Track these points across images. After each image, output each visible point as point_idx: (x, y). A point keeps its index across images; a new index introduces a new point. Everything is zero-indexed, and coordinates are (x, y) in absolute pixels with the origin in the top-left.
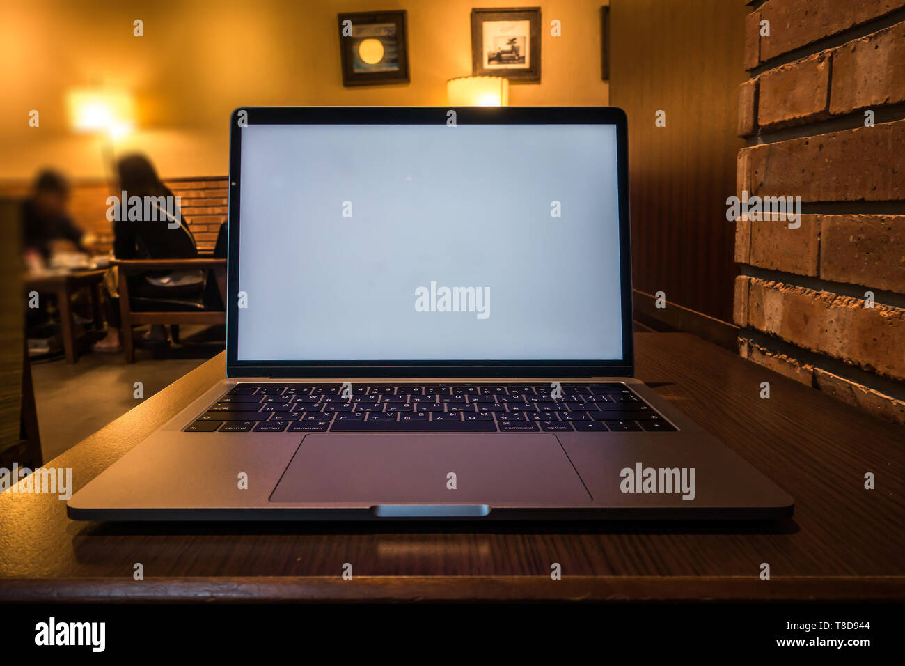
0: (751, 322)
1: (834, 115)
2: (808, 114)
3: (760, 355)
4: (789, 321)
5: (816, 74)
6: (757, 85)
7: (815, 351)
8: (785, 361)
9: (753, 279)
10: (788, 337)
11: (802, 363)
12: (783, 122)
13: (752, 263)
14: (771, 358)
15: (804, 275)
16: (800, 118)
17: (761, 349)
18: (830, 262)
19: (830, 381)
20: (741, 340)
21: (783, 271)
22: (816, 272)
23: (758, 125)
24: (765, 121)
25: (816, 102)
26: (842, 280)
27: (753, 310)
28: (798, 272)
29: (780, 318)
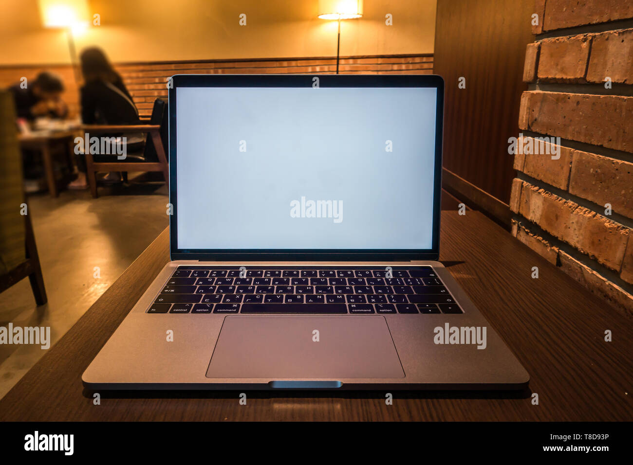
0: (521, 212)
1: (589, 82)
2: (572, 77)
3: (525, 234)
4: (546, 216)
5: (580, 50)
6: (539, 48)
7: (561, 239)
8: (540, 241)
9: (525, 182)
10: (544, 227)
11: (552, 246)
12: (555, 79)
13: (525, 172)
14: (532, 238)
15: (559, 188)
16: (566, 79)
17: (526, 230)
18: (576, 183)
19: (569, 261)
20: (514, 221)
21: (544, 181)
22: (566, 188)
23: (537, 77)
24: (542, 75)
25: (578, 70)
26: (583, 196)
27: (523, 205)
28: (554, 185)
29: (540, 213)
